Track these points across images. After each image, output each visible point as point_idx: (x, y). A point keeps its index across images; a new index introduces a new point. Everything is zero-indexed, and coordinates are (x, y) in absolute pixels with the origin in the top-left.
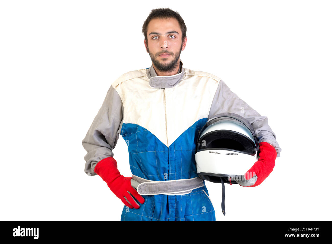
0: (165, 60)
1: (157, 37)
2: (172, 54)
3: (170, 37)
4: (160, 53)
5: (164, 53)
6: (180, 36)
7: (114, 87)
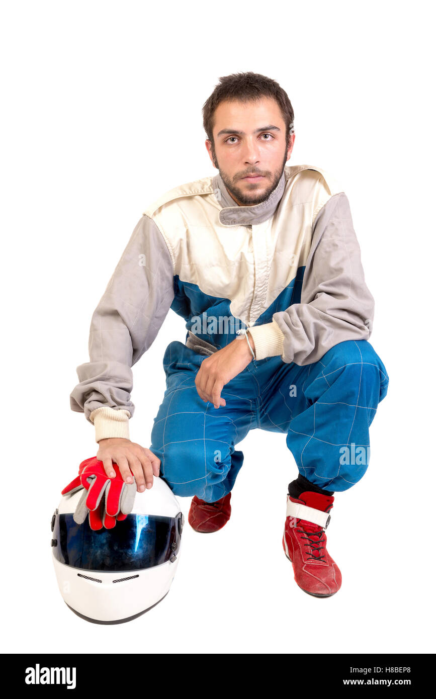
0: (253, 187)
1: (235, 138)
2: (267, 174)
3: (263, 138)
4: (244, 173)
5: (252, 174)
6: (282, 135)
7: (151, 215)
